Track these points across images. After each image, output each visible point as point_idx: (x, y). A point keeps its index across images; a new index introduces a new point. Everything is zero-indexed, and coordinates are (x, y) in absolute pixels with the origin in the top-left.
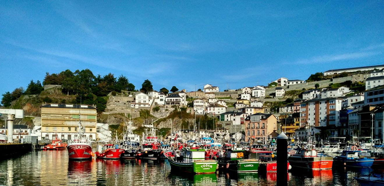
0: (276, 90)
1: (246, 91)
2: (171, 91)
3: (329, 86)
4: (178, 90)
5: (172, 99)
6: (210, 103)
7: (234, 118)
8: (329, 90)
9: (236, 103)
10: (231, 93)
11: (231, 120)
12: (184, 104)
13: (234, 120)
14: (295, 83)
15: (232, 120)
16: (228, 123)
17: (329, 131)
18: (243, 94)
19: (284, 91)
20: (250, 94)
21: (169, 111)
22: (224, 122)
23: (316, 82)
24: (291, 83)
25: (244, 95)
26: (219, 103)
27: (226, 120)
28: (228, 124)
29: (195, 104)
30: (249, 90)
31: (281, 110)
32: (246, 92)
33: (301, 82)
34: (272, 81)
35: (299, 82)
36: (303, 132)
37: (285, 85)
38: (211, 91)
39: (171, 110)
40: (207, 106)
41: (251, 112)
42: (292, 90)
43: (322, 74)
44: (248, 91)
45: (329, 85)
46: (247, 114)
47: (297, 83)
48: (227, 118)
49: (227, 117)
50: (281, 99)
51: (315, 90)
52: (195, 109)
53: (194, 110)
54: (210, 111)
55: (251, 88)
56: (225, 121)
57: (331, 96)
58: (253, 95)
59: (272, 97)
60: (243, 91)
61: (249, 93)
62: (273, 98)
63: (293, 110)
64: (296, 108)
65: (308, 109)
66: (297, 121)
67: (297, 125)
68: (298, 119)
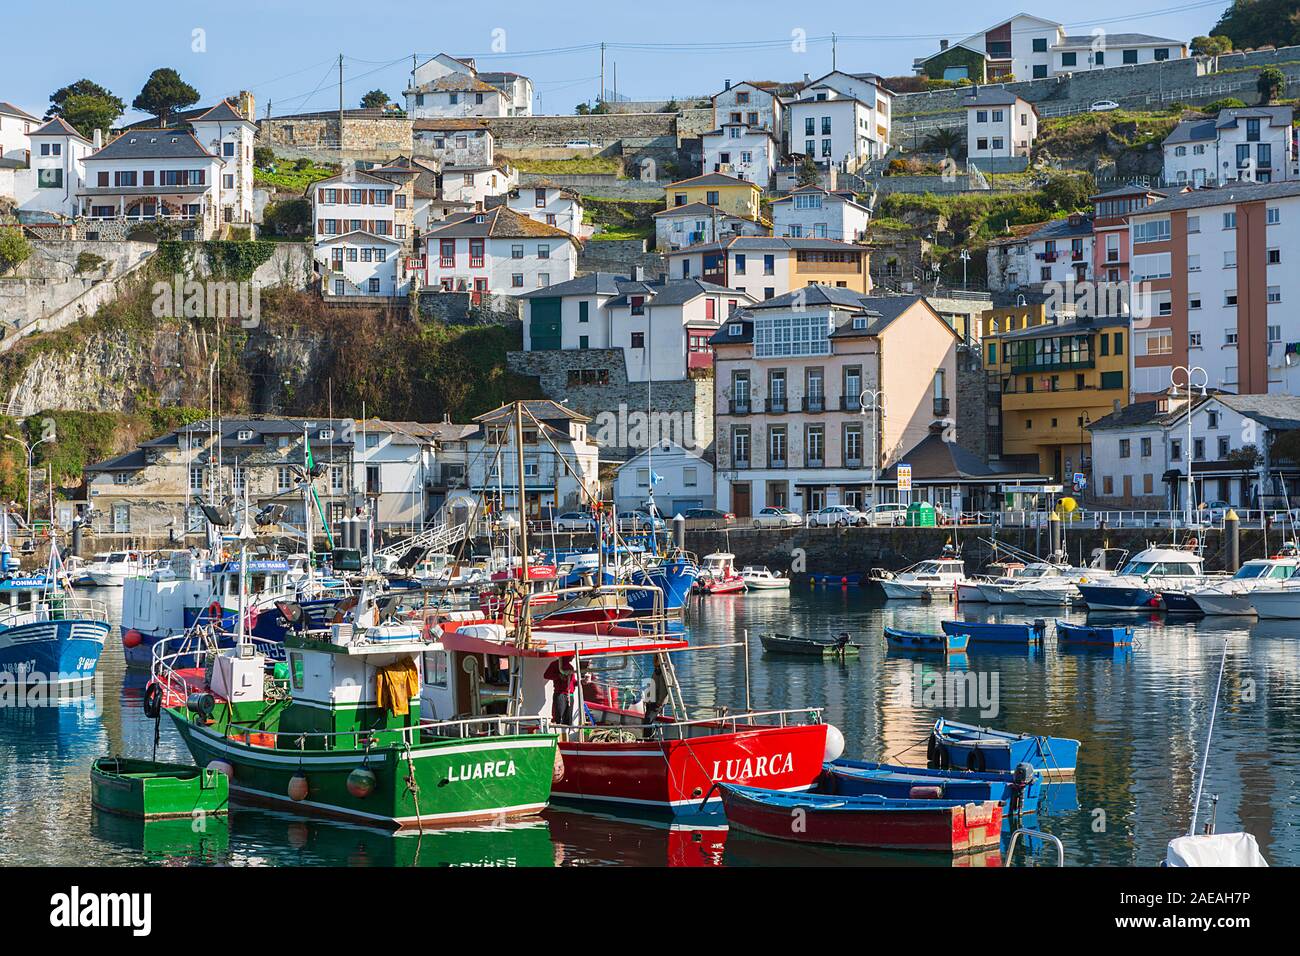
0: (974, 112)
1: (744, 110)
2: (139, 104)
4: (196, 98)
5: (134, 174)
6: (446, 207)
7: (639, 324)
9: (660, 207)
10: (626, 127)
11: (616, 344)
12: (236, 213)
13: (638, 340)
14: (1116, 58)
15: (621, 339)
16: (586, 364)
18: (720, 133)
19: (1033, 120)
20: (776, 142)
21: (107, 268)
22: (556, 356)
23: (1267, 57)
24: (1086, 60)
25: (724, 144)
26: (526, 206)
27: (570, 340)
28: (589, 378)
29: (323, 212)
31: (1004, 269)
32: (744, 120)
33: (1161, 54)
34: (946, 41)
35: (1147, 56)
36: (1146, 441)
37: (1040, 72)
38: (465, 109)
39: (125, 260)
40: (423, 231)
41: (768, 282)
44: (753, 116)
46: (740, 291)
47: (1130, 57)
48: (584, 329)
49: (584, 317)
51: (1253, 114)
52: (324, 254)
53: (316, 265)
54: (447, 273)
56: (563, 353)
58: (798, 146)
60: (716, 110)
61: (762, 132)
63: (1091, 266)
64: (1113, 255)
65: (1192, 263)
66: (1105, 352)
67: (1113, 381)
68: (1118, 337)
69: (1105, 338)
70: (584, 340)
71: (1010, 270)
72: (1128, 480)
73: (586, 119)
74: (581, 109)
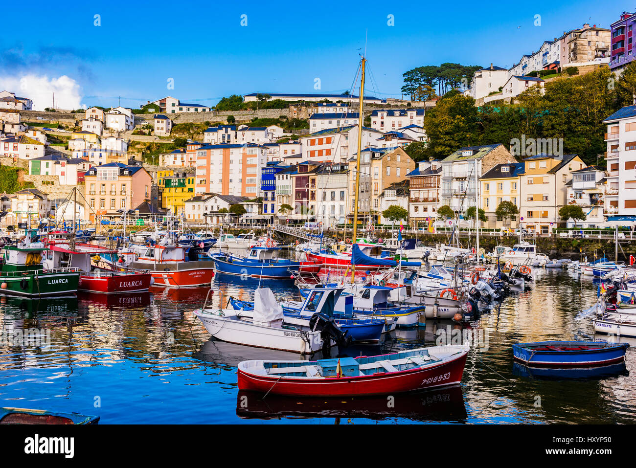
0: (156, 120)
1: (94, 114)
3: (251, 122)
6: (6, 133)
7: (63, 169)
8: (250, 129)
9: (70, 137)
10: (60, 116)
11: (56, 174)
13: (63, 174)
14: (192, 110)
15: (58, 173)
16: (47, 179)
17: (243, 205)
18: (87, 120)
19: (171, 123)
20: (103, 123)
23: (230, 113)
24: (185, 109)
25: (89, 123)
26: (30, 134)
27: (43, 173)
28: (48, 183)
30: (99, 113)
31: (163, 161)
32: (94, 117)
33: (204, 110)
34: (149, 102)
35: (200, 110)
36: (199, 206)
37: (173, 111)
38: (12, 106)
41: (100, 160)
42: (186, 122)
43: (240, 99)
44: (97, 116)
45: (252, 120)
46: (92, 162)
47: (196, 110)
48: (47, 169)
49: (47, 166)
50: (164, 137)
51: (226, 127)
54: (7, 152)
55: (106, 110)
56: (41, 176)
57: (253, 140)
58: (109, 126)
59: (146, 131)
60: (86, 114)
61: (99, 121)
62: (150, 134)
63: (185, 161)
64: (191, 159)
65: (211, 162)
66: (189, 183)
67: (191, 190)
68: (193, 179)
69: (189, 179)
70: (47, 173)
71: (164, 161)
72: (194, 215)
73: (48, 113)
74: (47, 109)
